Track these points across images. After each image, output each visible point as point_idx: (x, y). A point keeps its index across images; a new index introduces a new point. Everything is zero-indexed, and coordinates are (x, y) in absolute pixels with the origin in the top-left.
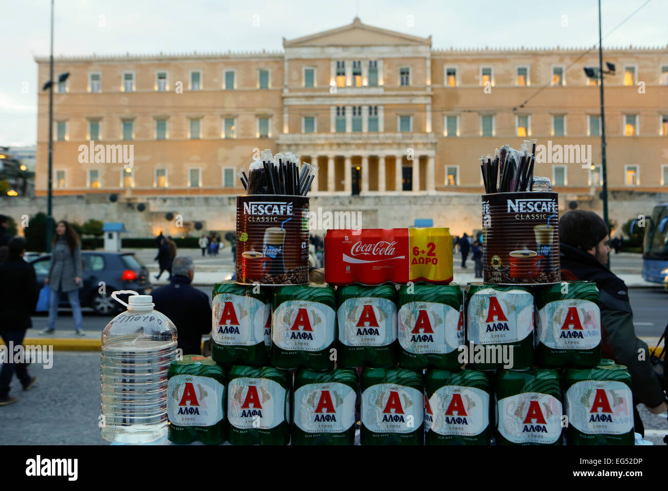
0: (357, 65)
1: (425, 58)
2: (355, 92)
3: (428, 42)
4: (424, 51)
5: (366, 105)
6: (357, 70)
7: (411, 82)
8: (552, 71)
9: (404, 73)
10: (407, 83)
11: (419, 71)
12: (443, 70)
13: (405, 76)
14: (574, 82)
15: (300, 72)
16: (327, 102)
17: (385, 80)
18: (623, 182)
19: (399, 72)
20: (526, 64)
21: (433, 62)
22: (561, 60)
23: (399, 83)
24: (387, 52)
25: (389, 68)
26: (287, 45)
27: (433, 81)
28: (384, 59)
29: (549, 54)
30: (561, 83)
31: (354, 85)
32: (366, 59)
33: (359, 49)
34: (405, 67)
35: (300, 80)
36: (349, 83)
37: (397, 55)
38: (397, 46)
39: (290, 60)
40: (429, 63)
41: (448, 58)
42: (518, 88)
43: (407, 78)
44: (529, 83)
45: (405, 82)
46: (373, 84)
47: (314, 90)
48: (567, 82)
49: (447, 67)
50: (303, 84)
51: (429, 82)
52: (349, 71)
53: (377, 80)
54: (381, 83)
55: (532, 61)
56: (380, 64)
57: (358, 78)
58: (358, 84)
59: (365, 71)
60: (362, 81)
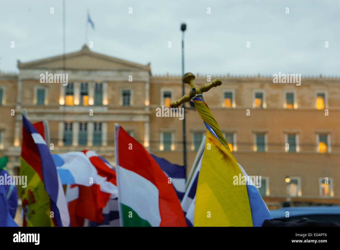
0: (85, 86)
1: (144, 82)
2: (82, 110)
3: (147, 69)
4: (144, 76)
5: (92, 122)
6: (84, 91)
7: (132, 103)
8: (254, 96)
9: (126, 94)
10: (129, 103)
11: (139, 93)
12: (160, 92)
13: (126, 97)
14: (273, 105)
15: (32, 90)
16: (56, 118)
17: (109, 100)
18: (318, 194)
19: (121, 93)
20: (232, 89)
21: (152, 85)
22: (262, 86)
23: (121, 103)
24: (111, 75)
25: (113, 89)
26: (21, 66)
27: (151, 102)
28: (108, 82)
29: (251, 80)
30: (262, 105)
31: (81, 104)
32: (92, 81)
33: (86, 73)
34: (126, 89)
35: (32, 98)
36: (77, 102)
37: (119, 79)
38: (120, 71)
39: (24, 80)
40: (147, 87)
41: (165, 82)
42: (225, 109)
43: (129, 100)
44: (234, 105)
45: (126, 103)
46: (98, 103)
47: (45, 107)
48: (268, 105)
49: (164, 90)
50: (35, 101)
51: (147, 103)
52: (77, 92)
53: (101, 100)
54: (105, 102)
55: (236, 87)
56: (105, 86)
57: (85, 98)
58: (85, 104)
59: (91, 92)
60: (88, 101)
